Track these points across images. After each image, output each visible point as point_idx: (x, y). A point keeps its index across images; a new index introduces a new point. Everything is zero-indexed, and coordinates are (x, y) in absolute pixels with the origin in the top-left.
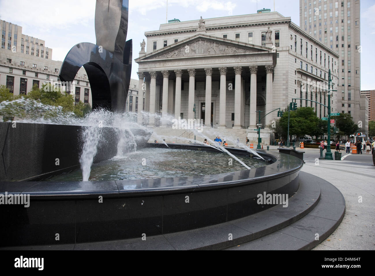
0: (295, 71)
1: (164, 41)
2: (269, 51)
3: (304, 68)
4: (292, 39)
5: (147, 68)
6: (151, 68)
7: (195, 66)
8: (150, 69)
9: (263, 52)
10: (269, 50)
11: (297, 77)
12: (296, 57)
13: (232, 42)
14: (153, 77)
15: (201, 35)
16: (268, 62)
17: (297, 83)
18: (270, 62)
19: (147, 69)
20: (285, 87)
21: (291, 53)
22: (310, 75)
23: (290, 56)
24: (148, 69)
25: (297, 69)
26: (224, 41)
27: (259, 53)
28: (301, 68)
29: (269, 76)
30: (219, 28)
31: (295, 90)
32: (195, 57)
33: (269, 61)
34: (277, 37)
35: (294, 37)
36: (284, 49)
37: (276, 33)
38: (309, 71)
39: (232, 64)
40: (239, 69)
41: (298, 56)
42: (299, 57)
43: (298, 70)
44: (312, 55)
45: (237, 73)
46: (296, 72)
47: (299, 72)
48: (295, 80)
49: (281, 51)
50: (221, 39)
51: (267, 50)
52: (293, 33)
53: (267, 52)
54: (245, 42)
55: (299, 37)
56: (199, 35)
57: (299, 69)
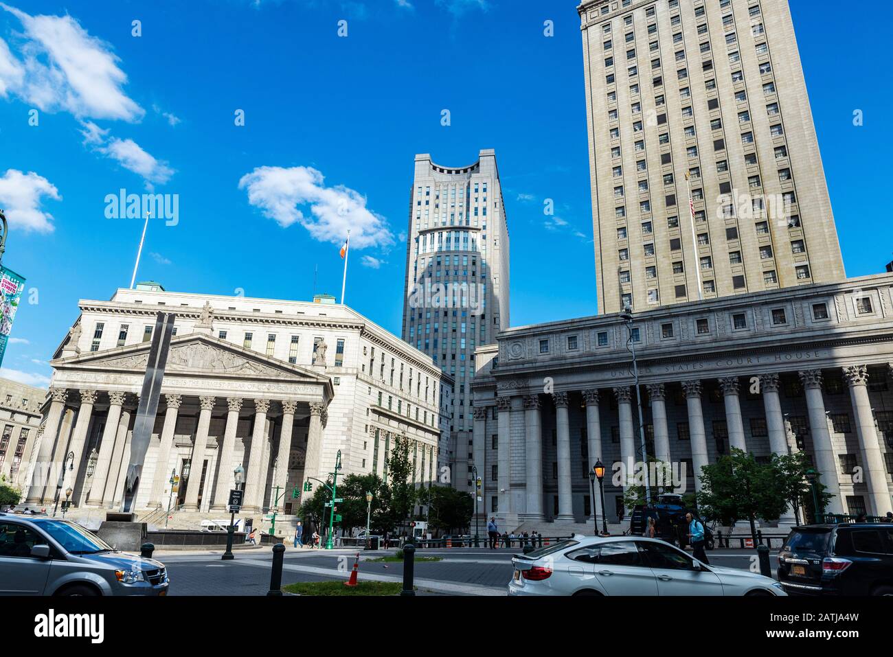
0: (368, 409)
1: (122, 325)
2: (317, 379)
3: (385, 405)
4: (365, 354)
5: (78, 382)
6: (85, 382)
7: (182, 390)
8: (83, 384)
9: (308, 380)
10: (319, 377)
11: (370, 419)
12: (371, 384)
13: (257, 356)
14: (88, 401)
15: (201, 334)
16: (315, 397)
17: (369, 431)
18: (318, 397)
19: (76, 384)
20: (344, 438)
21: (362, 378)
22: (395, 415)
23: (359, 383)
24: (79, 384)
25: (371, 406)
26: (244, 351)
27: (302, 379)
28: (377, 404)
29: (315, 421)
30: (239, 319)
31: (365, 442)
32: (184, 373)
33: (317, 395)
34: (340, 350)
35: (368, 350)
36: (350, 371)
37: (338, 342)
38: (395, 409)
39: (253, 393)
40: (264, 403)
41: (374, 383)
42: (377, 384)
43: (373, 408)
44: (401, 380)
45: (259, 411)
46: (370, 410)
47: (374, 411)
48: (367, 425)
49: (344, 374)
50: (238, 347)
51: (316, 376)
52: (369, 344)
53: (315, 380)
54: (281, 359)
55: (379, 350)
56: (198, 334)
57: (375, 406)
